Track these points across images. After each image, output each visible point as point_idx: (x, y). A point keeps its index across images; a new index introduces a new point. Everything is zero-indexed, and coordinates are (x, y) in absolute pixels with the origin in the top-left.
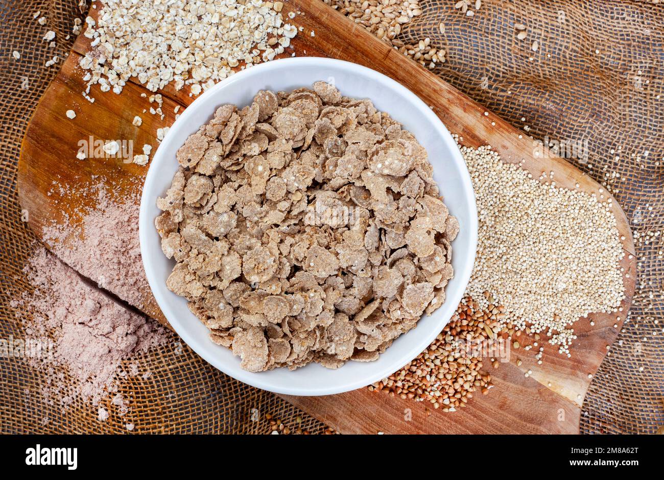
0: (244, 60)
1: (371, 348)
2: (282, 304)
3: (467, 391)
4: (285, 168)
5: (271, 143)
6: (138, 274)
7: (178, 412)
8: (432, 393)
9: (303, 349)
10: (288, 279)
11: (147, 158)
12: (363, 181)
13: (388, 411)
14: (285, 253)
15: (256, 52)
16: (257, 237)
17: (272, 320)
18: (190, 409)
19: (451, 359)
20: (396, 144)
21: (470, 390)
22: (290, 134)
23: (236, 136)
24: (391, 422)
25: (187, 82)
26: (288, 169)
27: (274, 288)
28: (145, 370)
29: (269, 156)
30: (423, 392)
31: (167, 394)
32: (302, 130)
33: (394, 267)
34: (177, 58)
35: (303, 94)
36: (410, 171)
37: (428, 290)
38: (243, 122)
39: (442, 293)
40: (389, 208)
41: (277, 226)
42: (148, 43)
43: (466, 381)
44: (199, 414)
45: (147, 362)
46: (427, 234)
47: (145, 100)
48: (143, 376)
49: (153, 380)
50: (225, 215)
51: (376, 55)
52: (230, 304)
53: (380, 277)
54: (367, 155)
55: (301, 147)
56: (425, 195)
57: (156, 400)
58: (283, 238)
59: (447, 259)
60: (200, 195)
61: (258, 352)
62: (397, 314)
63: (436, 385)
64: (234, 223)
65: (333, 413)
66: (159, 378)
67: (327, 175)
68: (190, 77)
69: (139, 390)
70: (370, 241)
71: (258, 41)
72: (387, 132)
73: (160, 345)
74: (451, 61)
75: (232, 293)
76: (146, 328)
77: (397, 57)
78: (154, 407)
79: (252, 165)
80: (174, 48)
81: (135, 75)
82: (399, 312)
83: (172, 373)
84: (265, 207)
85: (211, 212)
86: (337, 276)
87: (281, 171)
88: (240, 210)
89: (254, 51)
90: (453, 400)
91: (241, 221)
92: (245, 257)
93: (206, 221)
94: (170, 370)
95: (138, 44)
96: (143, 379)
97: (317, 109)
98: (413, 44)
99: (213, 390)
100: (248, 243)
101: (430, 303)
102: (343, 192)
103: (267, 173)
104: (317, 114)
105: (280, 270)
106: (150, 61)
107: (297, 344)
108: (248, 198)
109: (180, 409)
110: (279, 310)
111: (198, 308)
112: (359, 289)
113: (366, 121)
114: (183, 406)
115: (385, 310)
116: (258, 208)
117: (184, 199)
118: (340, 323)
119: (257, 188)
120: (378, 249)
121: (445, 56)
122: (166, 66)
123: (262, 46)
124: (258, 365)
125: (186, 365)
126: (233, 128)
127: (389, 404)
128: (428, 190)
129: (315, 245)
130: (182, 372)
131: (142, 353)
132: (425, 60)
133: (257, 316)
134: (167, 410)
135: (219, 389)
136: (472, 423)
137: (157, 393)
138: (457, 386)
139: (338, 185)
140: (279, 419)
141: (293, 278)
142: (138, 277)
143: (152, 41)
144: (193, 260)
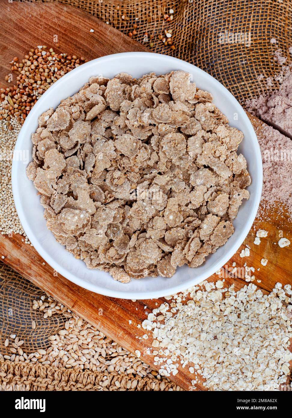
0: (183, 305)
1: (95, 86)
2: (158, 117)
3: (29, 60)
4: (153, 217)
5: (162, 237)
6: (265, 149)
7: (238, 51)
8: (54, 59)
9: (144, 85)
10: (153, 135)
11: (257, 235)
12: (95, 206)
13: (87, 47)
14: (155, 154)
15: (174, 310)
16: (175, 166)
17: (166, 105)
18: (230, 52)
19: (39, 82)
20: (69, 232)
21: (26, 60)
22: (148, 243)
23: (189, 243)
24: (84, 39)
25: (226, 290)
26: (151, 216)
27: (163, 128)
28: (262, 81)
29: (165, 227)
30: (60, 60)
31: (246, 64)
32: (140, 245)
33: (75, 142)
34: (233, 308)
35: (138, 274)
36: (60, 212)
37: (51, 126)
38: (184, 253)
39: (41, 123)
40: (76, 184)
41: (160, 173)
42: (255, 319)
43: (29, 66)
44: (223, 49)
45: (260, 88)
46: (50, 166)
47: (258, 277)
48: (263, 77)
49: (256, 73)
50: (198, 183)
51: (83, 304)
52: (197, 120)
53: (85, 136)
54: (92, 225)
55: (141, 233)
56: (50, 196)
57: (254, 59)
58: (155, 165)
59: (36, 148)
60: (217, 199)
61: (177, 84)
62: (74, 109)
63: (50, 64)
64: (192, 177)
65: (126, 46)
66: (252, 75)
67: (122, 211)
68: (224, 294)
69: (266, 67)
70: (91, 160)
71: (172, 318)
72: (76, 244)
73: (251, 99)
74: (28, 301)
75: (194, 127)
76: (261, 112)
77: (68, 302)
78: (256, 54)
79: (177, 220)
80: (236, 316)
81: (266, 296)
82: (73, 111)
83: (242, 79)
84: (168, 188)
85: (209, 187)
86: (117, 135)
87: (157, 215)
88: (187, 187)
89: (175, 311)
90: (39, 54)
91: (187, 179)
92: (184, 153)
93: (213, 181)
94: (243, 81)
95: (262, 319)
96: (263, 75)
97: (128, 261)
98: (57, 314)
99: (212, 66)
100: (182, 162)
101: (50, 116)
102: (110, 197)
103: (166, 213)
104: (128, 258)
105: (159, 142)
106: (254, 306)
107: (149, 89)
108: (181, 195)
109: (236, 52)
110: (160, 113)
111: (221, 119)
112: (101, 127)
113: (92, 253)
114: (234, 55)
115: (83, 112)
116: (174, 188)
117: (229, 198)
118: (116, 103)
119: (174, 203)
120: (86, 156)
121: (33, 304)
122: (242, 302)
123: (169, 315)
124: (178, 75)
125: (232, 84)
126: (191, 249)
127: (85, 52)
128: (48, 199)
129: (132, 158)
130: (235, 79)
131: (264, 94)
132: (48, 302)
133: (176, 109)
134: (246, 52)
135: (209, 67)
136: (27, 38)
137: (253, 65)
138: (35, 63)
139: (114, 203)
140: (166, 46)
141: (149, 135)
142: (265, 146)
143: (252, 321)
144: (223, 153)
